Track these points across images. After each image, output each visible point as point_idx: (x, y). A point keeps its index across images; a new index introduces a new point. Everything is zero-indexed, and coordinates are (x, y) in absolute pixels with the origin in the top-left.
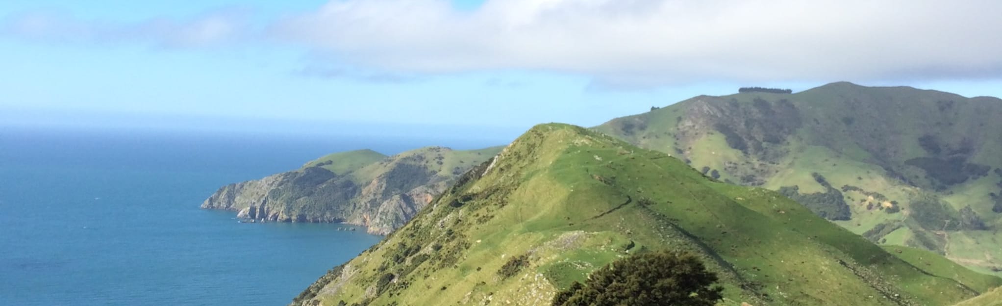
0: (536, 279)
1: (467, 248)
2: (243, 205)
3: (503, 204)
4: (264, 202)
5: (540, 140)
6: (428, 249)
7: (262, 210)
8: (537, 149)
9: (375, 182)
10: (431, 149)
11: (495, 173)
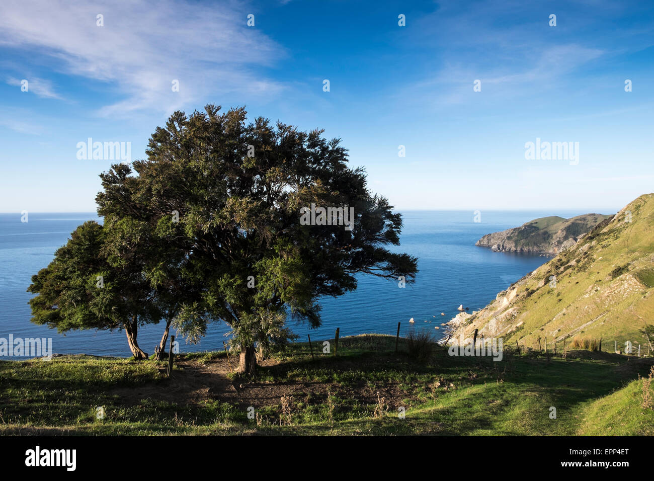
0: (627, 278)
1: (593, 262)
2: (494, 244)
3: (617, 238)
4: (504, 242)
5: (643, 203)
6: (573, 263)
7: (503, 246)
8: (641, 208)
9: (560, 231)
10: (591, 215)
11: (616, 222)
